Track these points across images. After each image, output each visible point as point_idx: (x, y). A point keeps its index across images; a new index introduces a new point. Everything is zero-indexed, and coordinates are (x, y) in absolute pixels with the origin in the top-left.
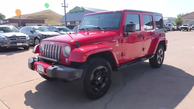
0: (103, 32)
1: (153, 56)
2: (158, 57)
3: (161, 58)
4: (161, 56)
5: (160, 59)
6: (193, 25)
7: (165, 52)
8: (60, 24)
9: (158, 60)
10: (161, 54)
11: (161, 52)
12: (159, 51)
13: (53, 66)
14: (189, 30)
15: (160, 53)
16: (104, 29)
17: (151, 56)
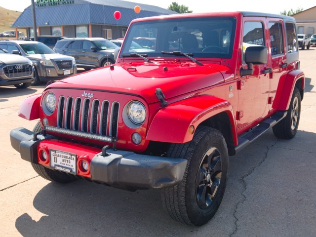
0: (192, 64)
1: (285, 114)
3: (295, 117)
6: (312, 37)
8: (7, 33)
10: (296, 108)
12: (294, 102)
13: (107, 155)
14: (306, 48)
16: (192, 56)
17: (283, 115)
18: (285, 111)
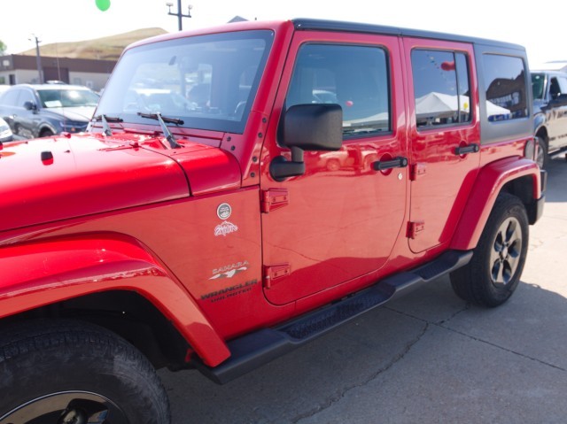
1: (465, 259)
2: (494, 256)
3: (510, 259)
4: (512, 251)
5: (507, 265)
7: (531, 228)
9: (495, 271)
10: (511, 241)
11: (509, 234)
12: (503, 228)
15: (504, 237)
18: (467, 252)
